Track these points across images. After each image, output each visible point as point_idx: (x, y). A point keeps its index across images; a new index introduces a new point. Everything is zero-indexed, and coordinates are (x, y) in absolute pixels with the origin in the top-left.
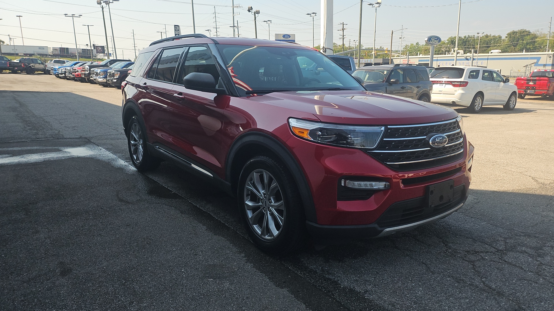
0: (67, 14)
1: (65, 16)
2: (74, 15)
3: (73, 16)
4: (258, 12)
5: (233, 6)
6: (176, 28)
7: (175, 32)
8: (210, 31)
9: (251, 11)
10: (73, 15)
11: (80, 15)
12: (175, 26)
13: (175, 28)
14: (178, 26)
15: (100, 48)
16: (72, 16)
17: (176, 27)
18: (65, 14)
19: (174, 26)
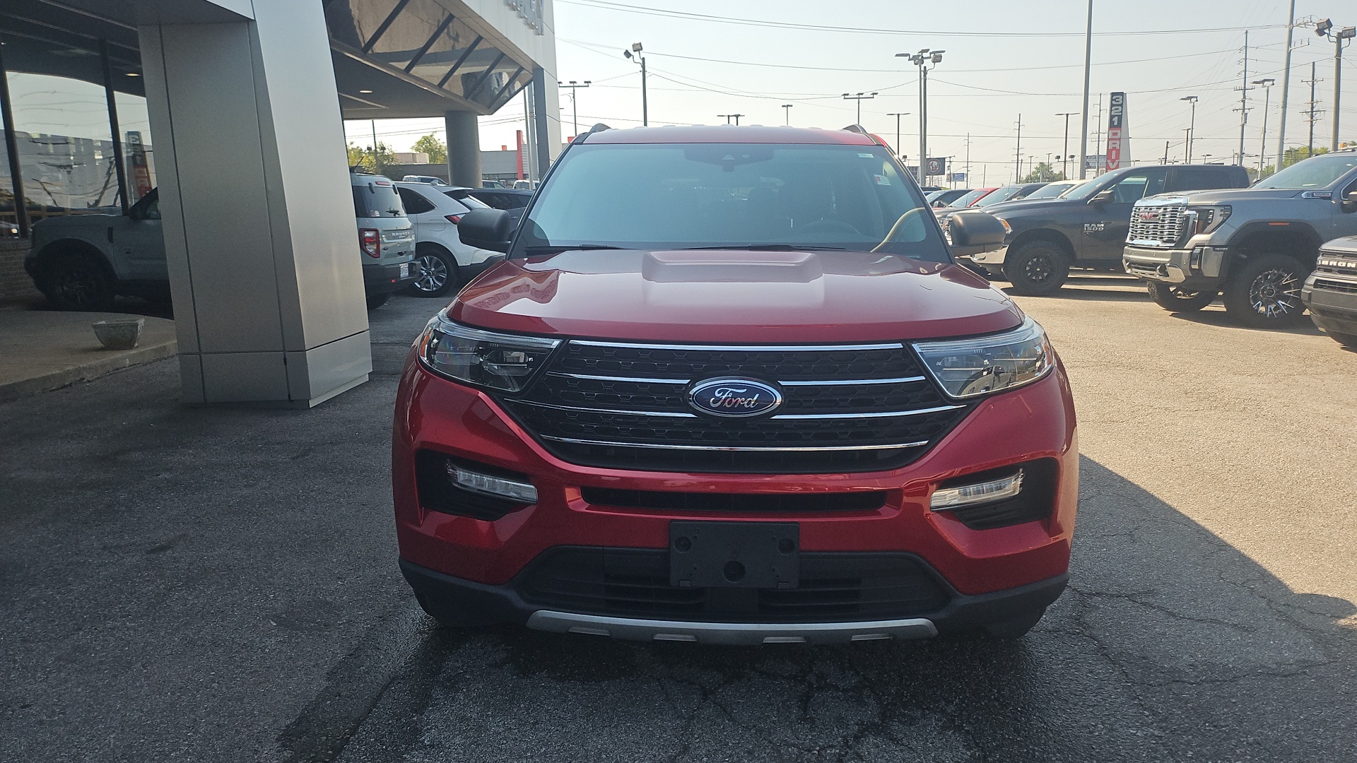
0: (848, 95)
1: (845, 98)
2: (862, 94)
3: (861, 96)
4: (1348, 34)
5: (1292, 22)
6: (1115, 100)
7: (1111, 110)
8: (1193, 100)
9: (1327, 31)
10: (859, 94)
11: (873, 94)
12: (1113, 94)
13: (1112, 100)
14: (1122, 94)
15: (935, 163)
16: (857, 96)
17: (1114, 98)
18: (845, 95)
19: (1110, 96)
